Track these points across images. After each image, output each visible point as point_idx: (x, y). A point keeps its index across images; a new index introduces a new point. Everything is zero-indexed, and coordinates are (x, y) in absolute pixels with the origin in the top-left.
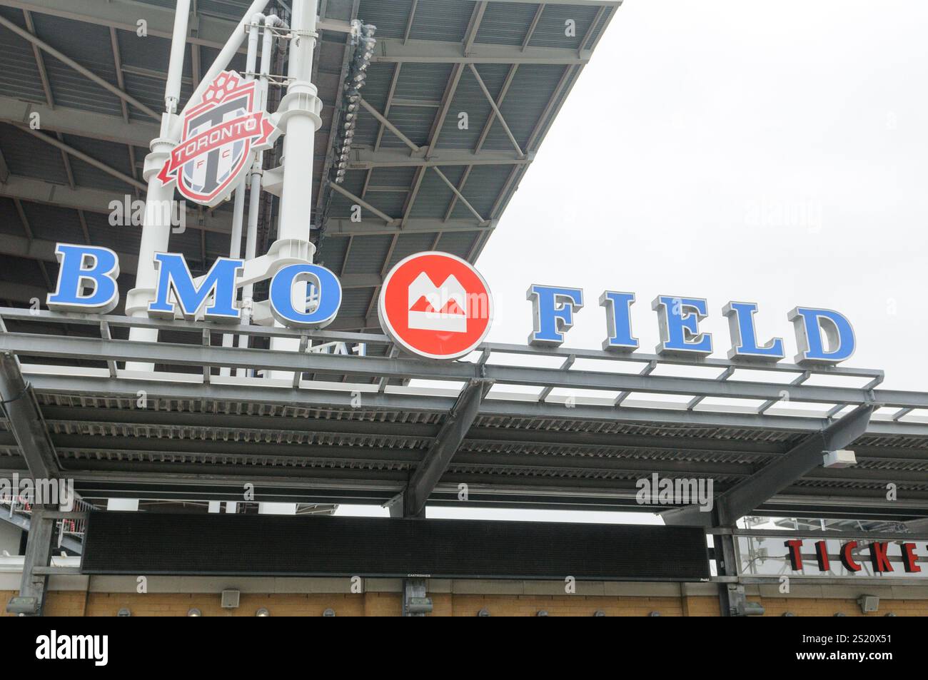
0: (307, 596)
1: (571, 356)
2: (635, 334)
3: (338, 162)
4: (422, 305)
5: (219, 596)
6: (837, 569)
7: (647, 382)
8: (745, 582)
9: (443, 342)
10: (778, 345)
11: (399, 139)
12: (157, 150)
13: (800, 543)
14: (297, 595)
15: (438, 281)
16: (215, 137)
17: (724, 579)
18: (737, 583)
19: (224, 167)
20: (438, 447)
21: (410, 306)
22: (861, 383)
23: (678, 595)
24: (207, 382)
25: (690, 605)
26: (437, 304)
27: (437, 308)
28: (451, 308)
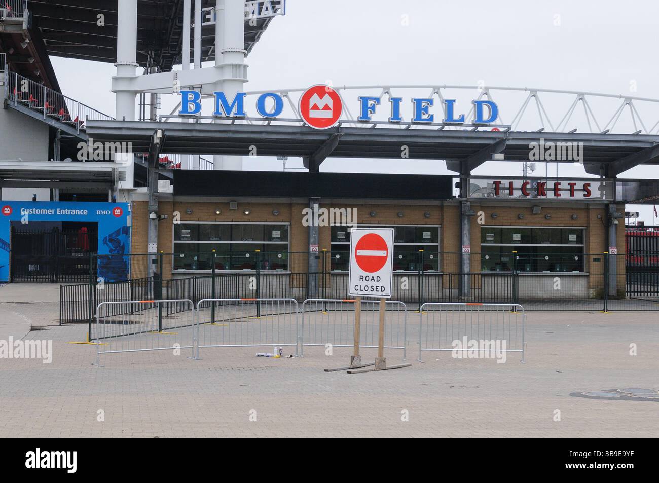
0: (267, 204)
1: (375, 123)
4: (316, 107)
5: (228, 203)
6: (517, 194)
7: (407, 132)
8: (470, 200)
9: (322, 122)
10: (463, 119)
14: (262, 204)
15: (321, 97)
18: (467, 201)
21: (310, 108)
23: (440, 205)
25: (445, 209)
26: (321, 106)
27: (321, 108)
28: (326, 108)
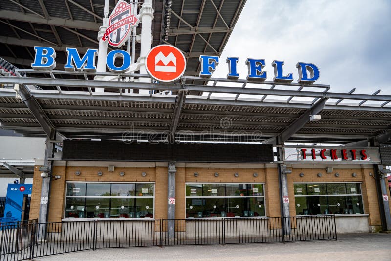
0: (137, 168)
1: (215, 81)
2: (238, 72)
3: (165, 33)
4: (161, 63)
5: (107, 168)
6: (318, 158)
7: (244, 90)
8: (286, 163)
9: (167, 75)
10: (291, 76)
11: (186, 25)
12: (102, 30)
13: (306, 150)
14: (134, 168)
15: (166, 55)
16: (119, 24)
17: (279, 162)
18: (283, 164)
19: (122, 34)
20: (175, 117)
21: (156, 63)
22: (322, 90)
23: (264, 168)
24: (91, 94)
25: (268, 171)
26: (166, 62)
27: (166, 64)
28: (171, 64)
